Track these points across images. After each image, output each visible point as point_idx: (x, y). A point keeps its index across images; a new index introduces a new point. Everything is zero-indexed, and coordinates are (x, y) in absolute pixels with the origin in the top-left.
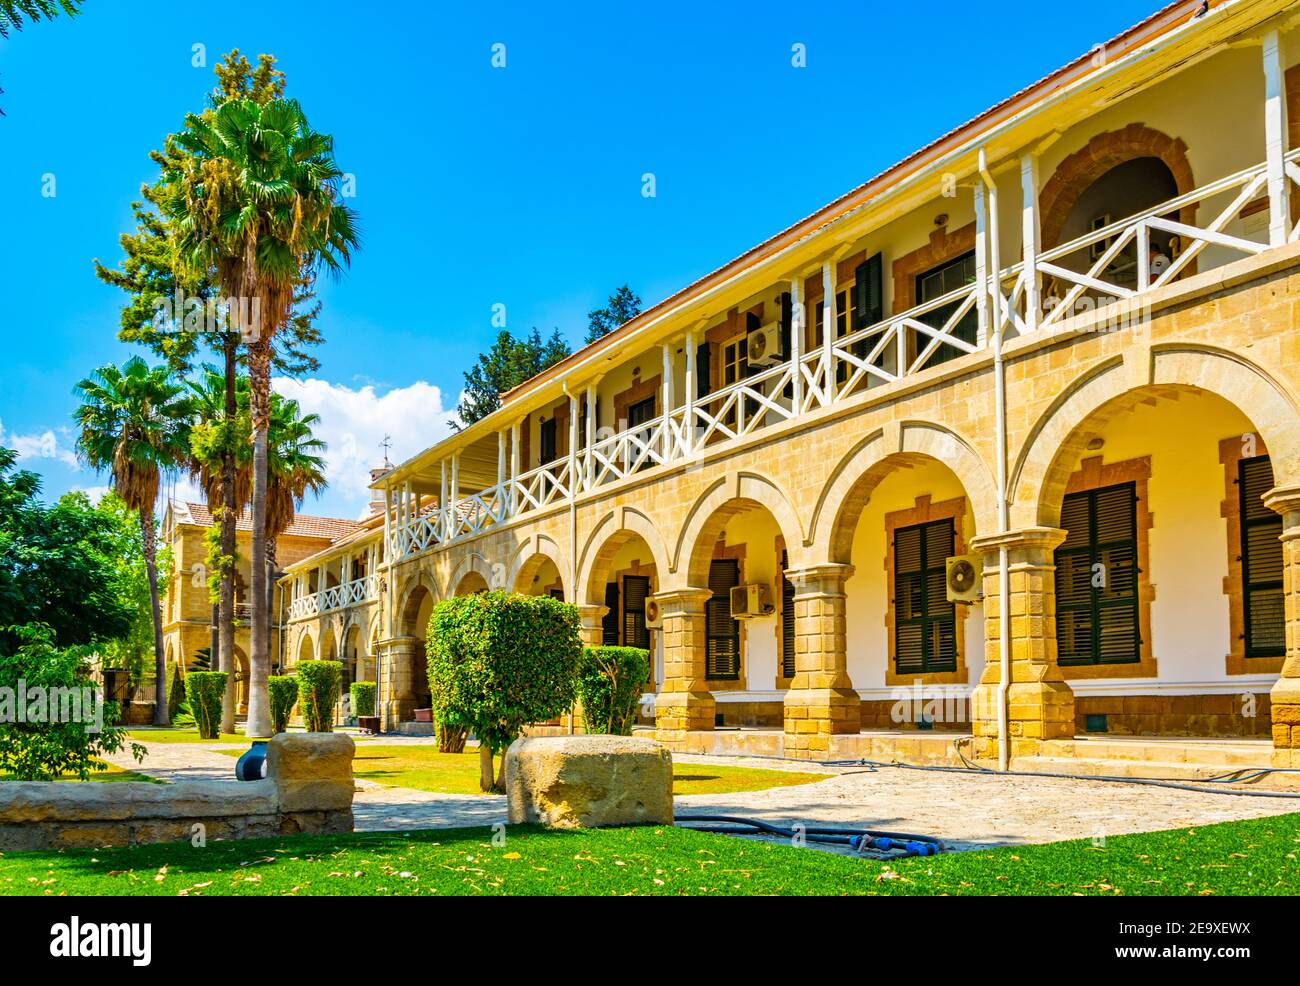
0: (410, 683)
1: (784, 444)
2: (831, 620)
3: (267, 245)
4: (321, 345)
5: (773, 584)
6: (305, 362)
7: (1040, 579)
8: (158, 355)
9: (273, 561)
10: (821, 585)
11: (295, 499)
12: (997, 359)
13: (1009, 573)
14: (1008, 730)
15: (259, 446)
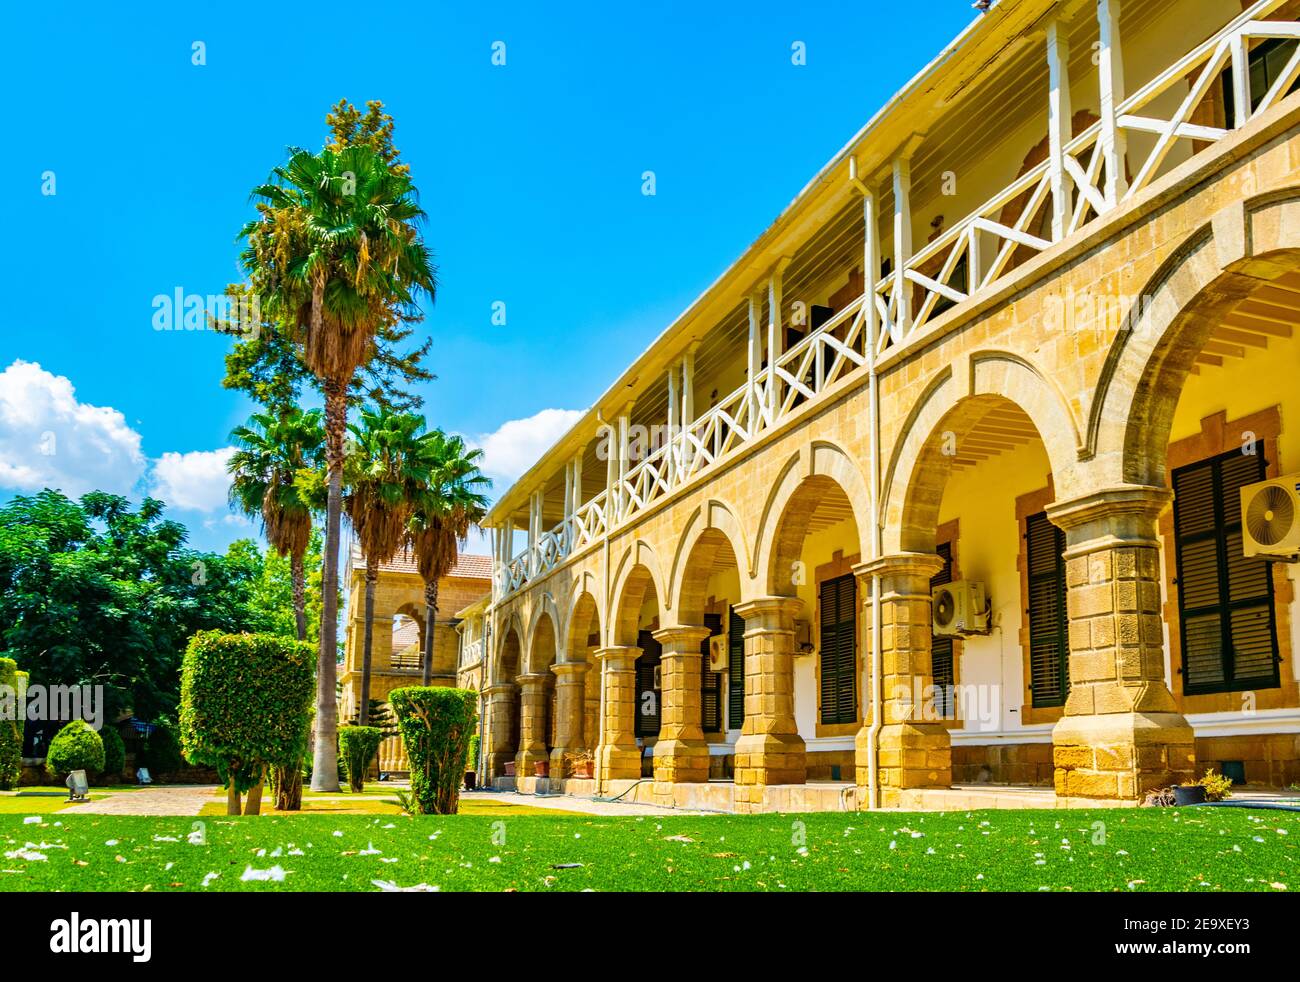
0: (508, 735)
1: (739, 469)
2: (771, 658)
3: (337, 288)
4: (433, 381)
5: (813, 619)
6: (406, 400)
7: (907, 609)
8: (254, 400)
9: (434, 605)
10: (762, 619)
11: (458, 539)
12: (872, 373)
13: (881, 603)
14: (878, 778)
15: (333, 488)
